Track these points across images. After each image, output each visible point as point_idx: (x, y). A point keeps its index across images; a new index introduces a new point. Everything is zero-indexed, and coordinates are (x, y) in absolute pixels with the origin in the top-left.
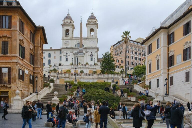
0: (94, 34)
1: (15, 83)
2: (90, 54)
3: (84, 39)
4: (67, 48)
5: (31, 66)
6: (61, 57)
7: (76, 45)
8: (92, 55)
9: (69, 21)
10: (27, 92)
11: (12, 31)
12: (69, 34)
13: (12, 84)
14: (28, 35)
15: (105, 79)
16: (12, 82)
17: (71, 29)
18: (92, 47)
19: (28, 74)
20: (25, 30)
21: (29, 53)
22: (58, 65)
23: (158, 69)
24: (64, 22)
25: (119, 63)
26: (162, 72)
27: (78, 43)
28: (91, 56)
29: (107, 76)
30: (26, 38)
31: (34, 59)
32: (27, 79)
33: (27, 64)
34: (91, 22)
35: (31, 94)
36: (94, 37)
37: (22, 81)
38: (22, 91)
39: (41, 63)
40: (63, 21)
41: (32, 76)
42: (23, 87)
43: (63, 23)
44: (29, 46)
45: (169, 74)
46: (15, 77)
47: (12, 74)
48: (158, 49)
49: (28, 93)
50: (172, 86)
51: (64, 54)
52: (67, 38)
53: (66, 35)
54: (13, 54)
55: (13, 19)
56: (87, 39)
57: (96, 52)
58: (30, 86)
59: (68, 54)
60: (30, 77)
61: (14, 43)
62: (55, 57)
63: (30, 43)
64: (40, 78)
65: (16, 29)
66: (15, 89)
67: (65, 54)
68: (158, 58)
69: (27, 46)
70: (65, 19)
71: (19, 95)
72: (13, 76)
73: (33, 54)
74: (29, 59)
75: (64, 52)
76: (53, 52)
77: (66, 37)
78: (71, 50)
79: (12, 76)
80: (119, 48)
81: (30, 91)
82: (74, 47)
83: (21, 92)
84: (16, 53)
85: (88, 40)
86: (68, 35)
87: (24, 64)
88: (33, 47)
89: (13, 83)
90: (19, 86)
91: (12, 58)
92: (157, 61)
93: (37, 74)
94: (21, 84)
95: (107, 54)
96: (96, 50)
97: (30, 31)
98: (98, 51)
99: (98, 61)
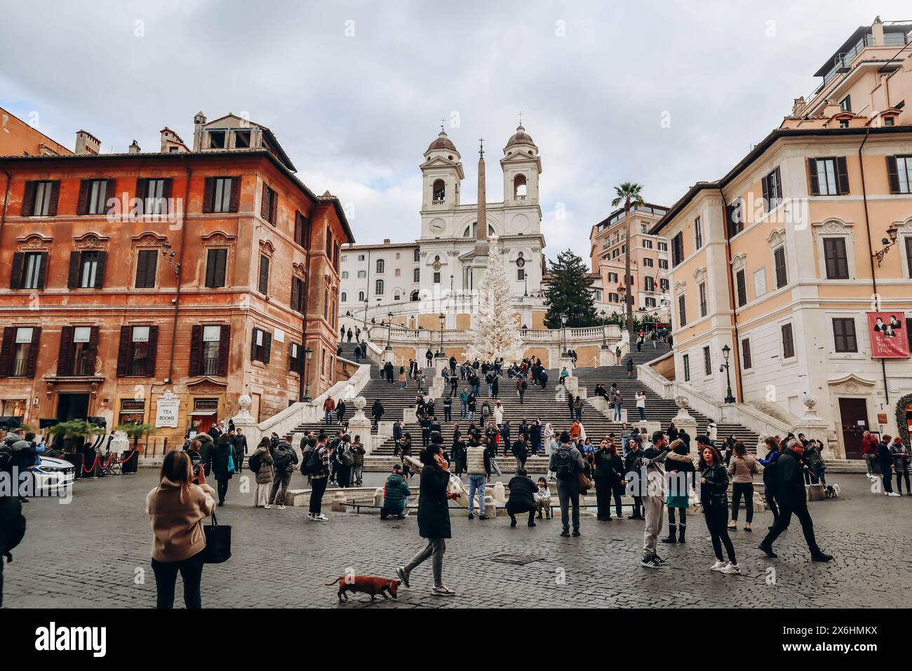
0: (528, 190)
1: (239, 373)
2: (516, 258)
3: (493, 209)
4: (438, 241)
5: (293, 315)
6: (417, 270)
7: (468, 228)
8: (520, 261)
9: (445, 154)
10: (278, 398)
11: (238, 218)
12: (443, 195)
13: (229, 374)
14: (287, 223)
15: (551, 344)
16: (229, 369)
17: (449, 179)
18: (521, 234)
19: (282, 341)
20: (279, 213)
21: (290, 277)
22: (408, 296)
23: (704, 313)
24: (429, 158)
25: (618, 285)
26: (714, 323)
27: (475, 224)
28: (518, 265)
29: (559, 334)
30: (282, 234)
31: (306, 293)
32: (278, 358)
33: (281, 311)
34: (516, 155)
35: (291, 402)
36: (527, 202)
37: (262, 364)
38: (260, 395)
39: (329, 304)
40: (425, 155)
41: (298, 345)
42: (264, 383)
43: (423, 161)
44: (291, 255)
45: (736, 329)
46: (240, 353)
47: (230, 345)
48: (700, 249)
49: (282, 400)
50: (749, 370)
51: (428, 260)
52: (439, 207)
53: (435, 198)
54: (238, 285)
55: (242, 186)
56: (503, 208)
57: (534, 250)
58: (288, 380)
59: (442, 261)
60: (290, 349)
61: (243, 254)
62: (398, 270)
63: (293, 246)
64: (324, 350)
65: (249, 213)
66: (239, 392)
67: (432, 260)
68: (699, 278)
69: (282, 256)
70: (430, 148)
71: (249, 408)
72: (234, 350)
73: (303, 280)
74: (289, 296)
75: (429, 253)
76: (393, 253)
77: (434, 203)
78: (452, 245)
79: (232, 350)
80: (616, 233)
81: (288, 395)
82: (461, 236)
83: (257, 398)
84: (246, 282)
85: (506, 212)
86: (442, 199)
87: (271, 311)
88: (305, 257)
89: (232, 372)
90: (253, 381)
91: (234, 296)
92: (698, 288)
93: (312, 338)
94: (258, 373)
95: (565, 258)
96: (537, 244)
97: (297, 212)
98: (543, 246)
99: (543, 279)
